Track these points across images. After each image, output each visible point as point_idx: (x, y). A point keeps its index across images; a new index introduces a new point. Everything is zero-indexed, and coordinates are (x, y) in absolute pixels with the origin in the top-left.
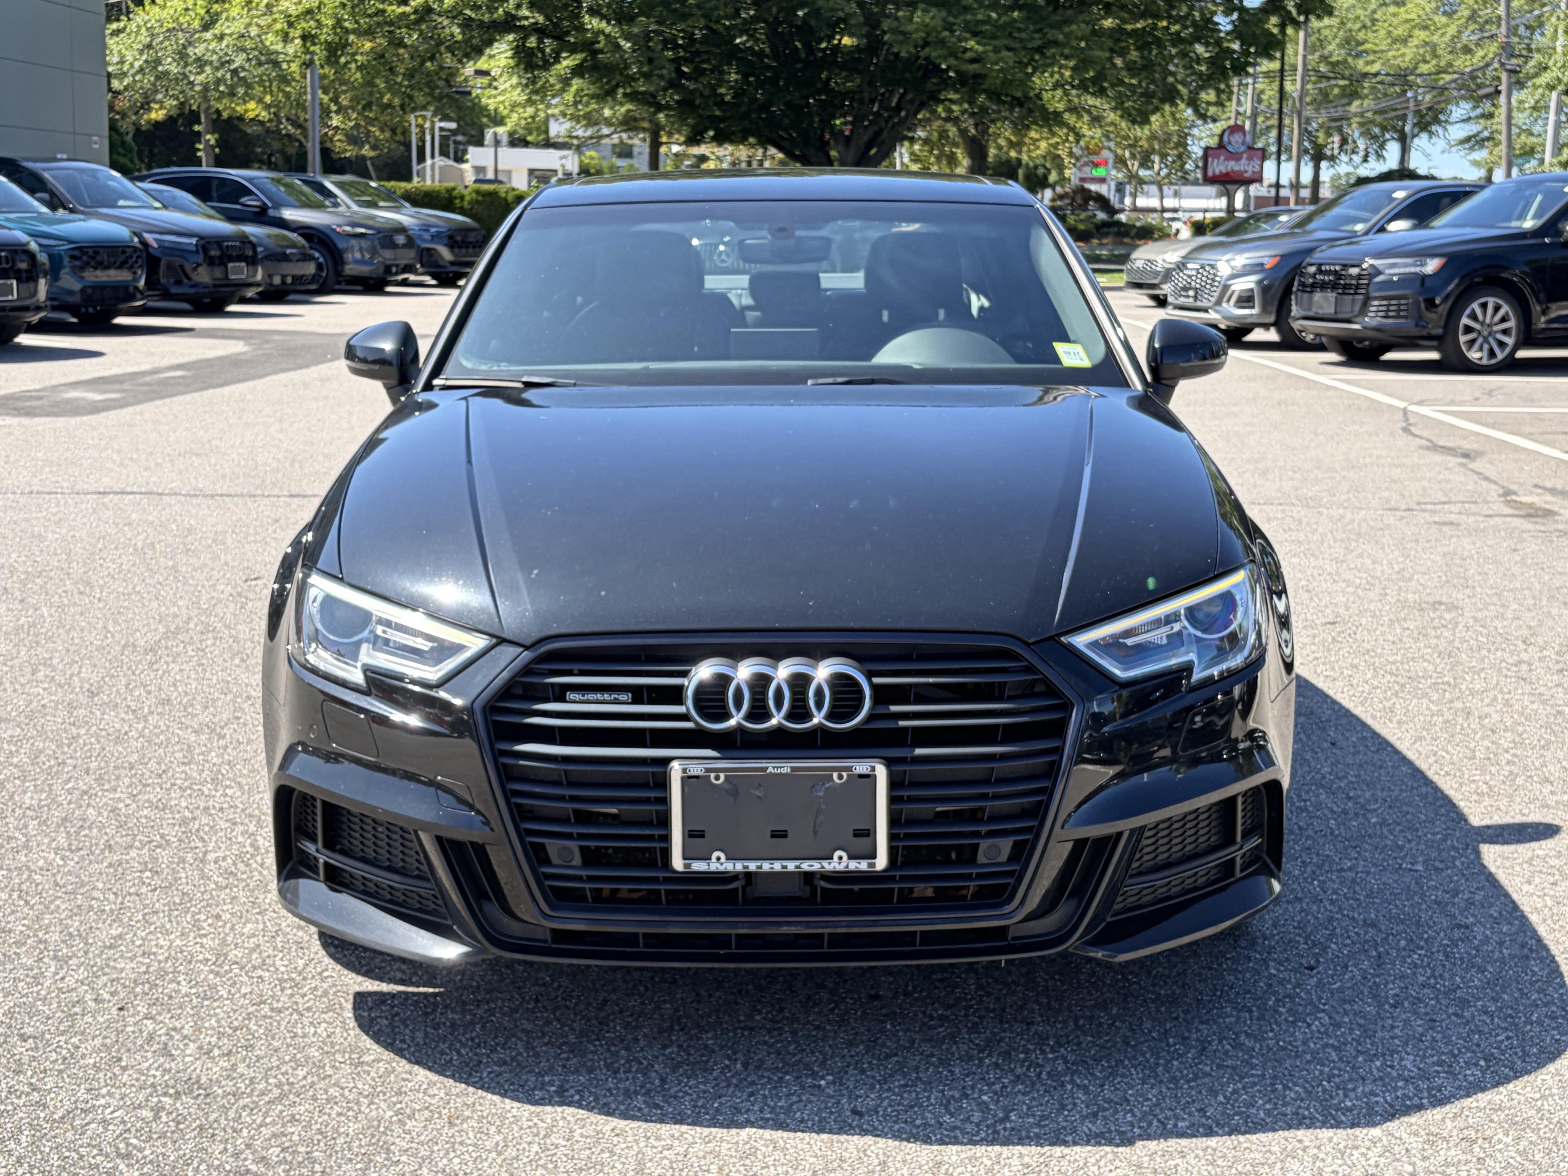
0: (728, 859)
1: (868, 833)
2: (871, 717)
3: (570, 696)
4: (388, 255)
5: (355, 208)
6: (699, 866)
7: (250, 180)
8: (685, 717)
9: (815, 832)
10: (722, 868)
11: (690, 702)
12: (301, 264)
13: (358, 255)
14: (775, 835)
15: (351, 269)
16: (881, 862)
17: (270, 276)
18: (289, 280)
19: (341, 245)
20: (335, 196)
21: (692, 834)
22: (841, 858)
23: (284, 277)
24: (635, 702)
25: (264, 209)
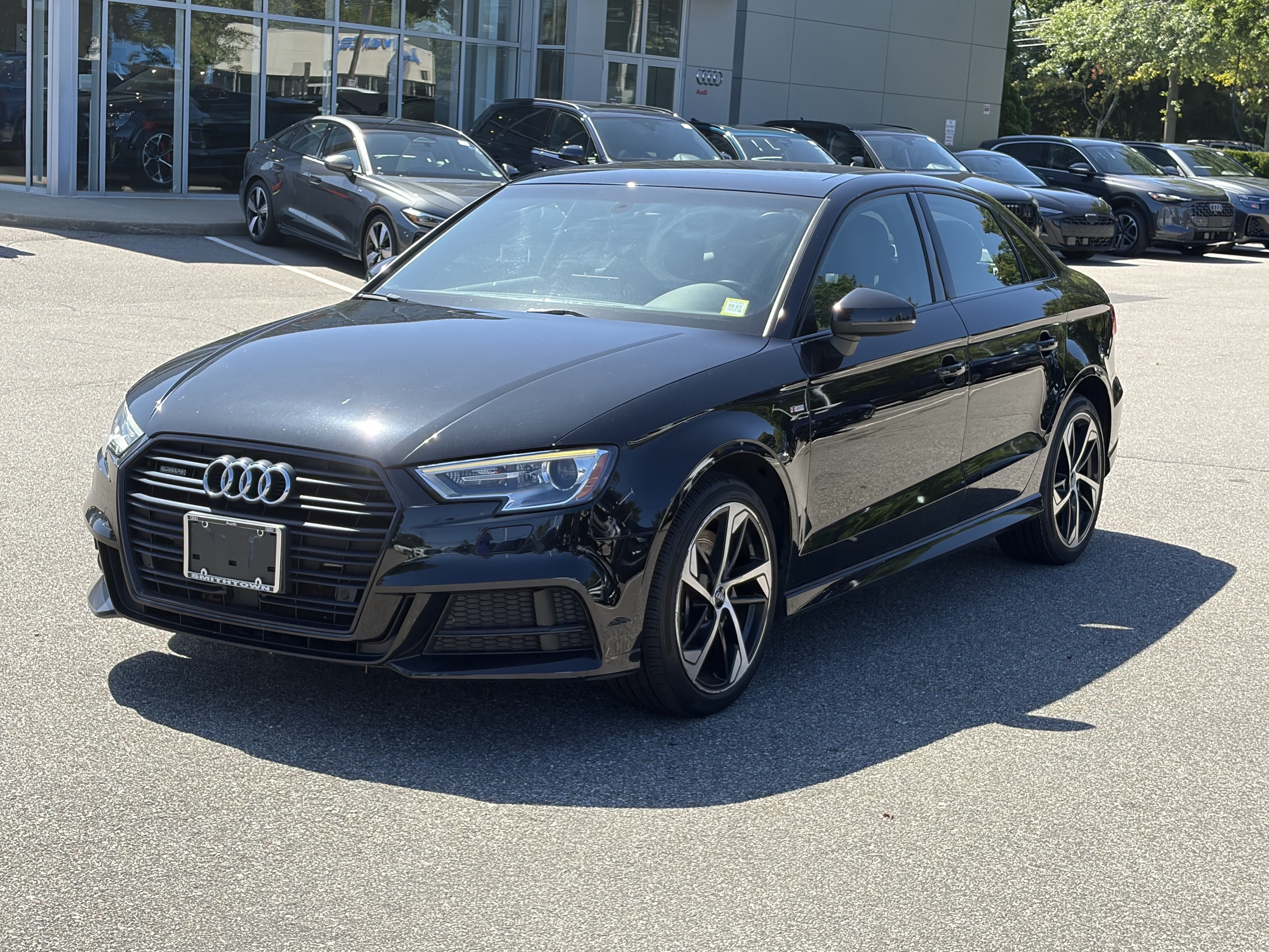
0: (208, 574)
1: (272, 569)
2: (288, 500)
3: (163, 468)
4: (1201, 222)
5: (1192, 175)
6: (195, 576)
7: (1084, 147)
8: (201, 487)
9: (249, 565)
10: (205, 579)
11: (205, 478)
12: (1099, 227)
13: (1169, 221)
14: (232, 563)
15: (1162, 234)
16: (276, 589)
17: (1065, 238)
18: (1085, 242)
19: (1153, 210)
20: (1176, 164)
21: (193, 557)
22: (258, 582)
23: (1079, 239)
24: (187, 476)
25: (1091, 175)
